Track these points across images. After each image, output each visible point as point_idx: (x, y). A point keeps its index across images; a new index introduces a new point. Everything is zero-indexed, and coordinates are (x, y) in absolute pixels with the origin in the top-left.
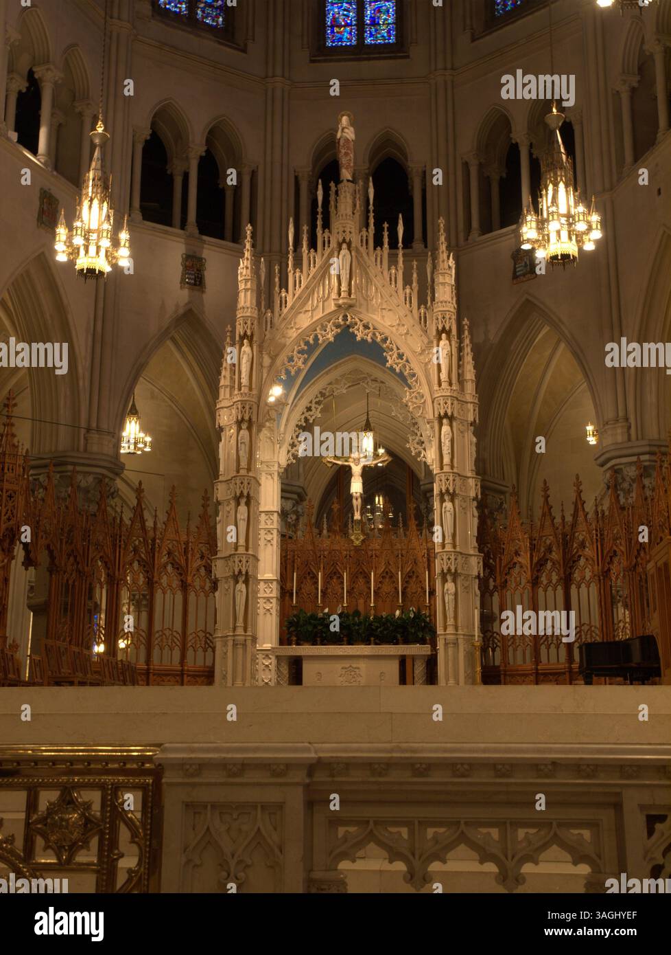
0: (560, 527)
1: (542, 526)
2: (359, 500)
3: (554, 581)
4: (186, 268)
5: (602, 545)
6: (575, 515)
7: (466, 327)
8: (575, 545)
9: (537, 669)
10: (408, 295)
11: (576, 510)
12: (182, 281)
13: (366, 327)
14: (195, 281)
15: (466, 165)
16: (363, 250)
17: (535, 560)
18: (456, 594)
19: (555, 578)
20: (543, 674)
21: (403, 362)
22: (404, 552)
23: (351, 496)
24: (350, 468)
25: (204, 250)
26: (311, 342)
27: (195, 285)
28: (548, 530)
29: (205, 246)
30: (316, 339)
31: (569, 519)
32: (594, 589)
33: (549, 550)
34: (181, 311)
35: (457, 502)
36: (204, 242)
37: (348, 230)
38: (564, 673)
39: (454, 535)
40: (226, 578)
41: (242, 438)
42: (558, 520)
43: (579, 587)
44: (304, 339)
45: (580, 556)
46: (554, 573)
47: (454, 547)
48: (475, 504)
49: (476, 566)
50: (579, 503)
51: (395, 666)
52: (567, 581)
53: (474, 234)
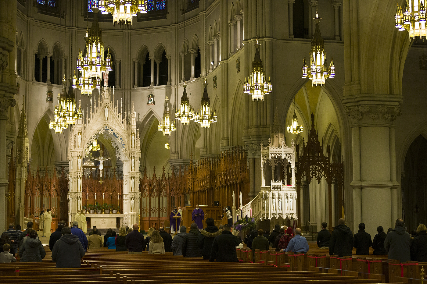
0: (158, 180)
1: (153, 179)
2: (102, 171)
3: (156, 195)
4: (48, 96)
5: (169, 187)
6: (162, 177)
7: (138, 131)
8: (162, 186)
9: (150, 219)
10: (119, 116)
11: (163, 176)
12: (47, 100)
13: (112, 130)
14: (51, 99)
15: (134, 62)
16: (111, 108)
17: (151, 189)
18: (134, 203)
19: (156, 194)
20: (151, 220)
21: (122, 140)
22: (112, 184)
23: (99, 170)
24: (99, 161)
25: (53, 89)
26: (97, 134)
27: (51, 101)
28: (155, 180)
29: (53, 87)
30: (98, 133)
31: (161, 178)
32: (167, 198)
33: (155, 186)
34: (47, 110)
35: (135, 179)
36: (53, 86)
37: (108, 103)
38: (157, 220)
39: (134, 188)
40: (75, 198)
41: (79, 161)
42: (158, 178)
43: (162, 197)
44: (95, 133)
45: (163, 189)
46: (156, 193)
47: (134, 191)
48: (139, 179)
49: (139, 195)
50: (164, 174)
51: (115, 220)
52: (159, 195)
53: (136, 86)
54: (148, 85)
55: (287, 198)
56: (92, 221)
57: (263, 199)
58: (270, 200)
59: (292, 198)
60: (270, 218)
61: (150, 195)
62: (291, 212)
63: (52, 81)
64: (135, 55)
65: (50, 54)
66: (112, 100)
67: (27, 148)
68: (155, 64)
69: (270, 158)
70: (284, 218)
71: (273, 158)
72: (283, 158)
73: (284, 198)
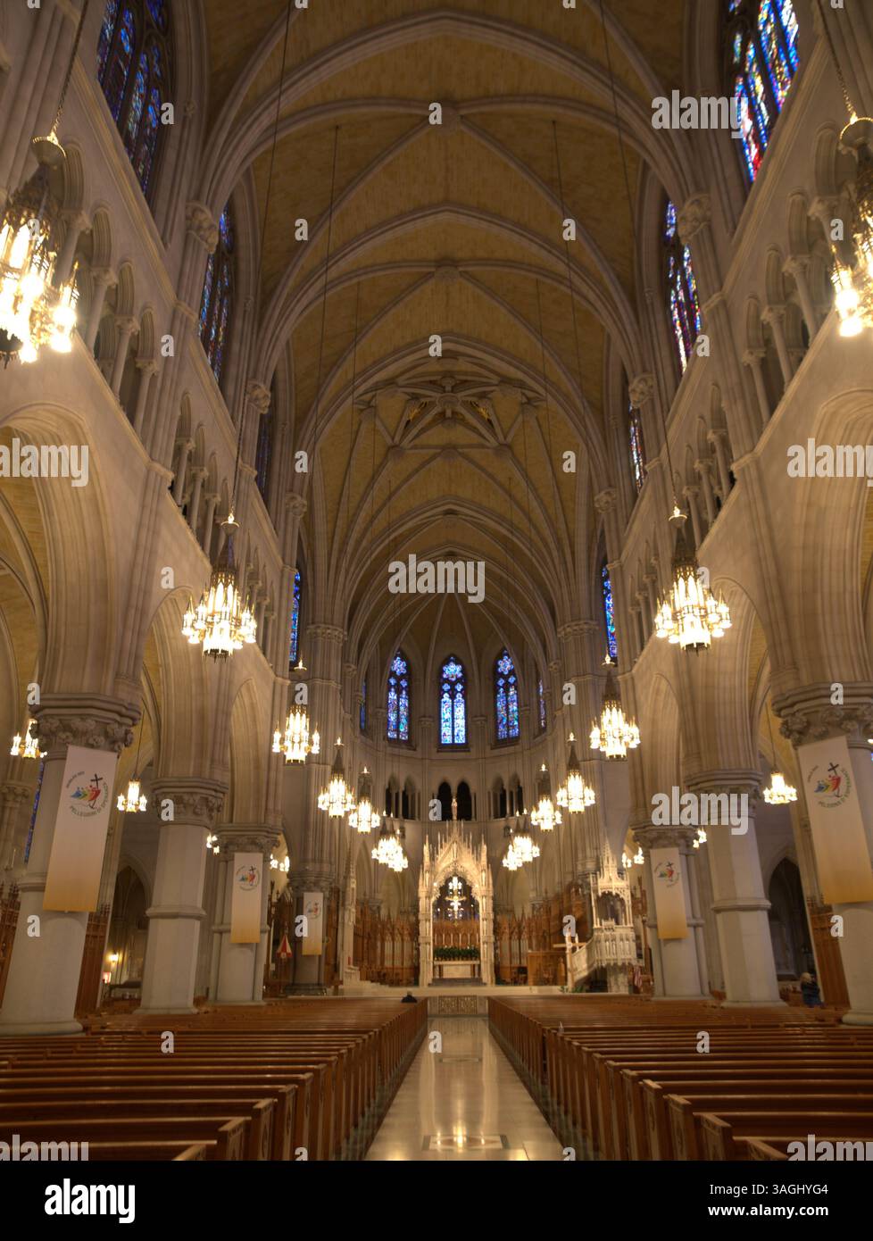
0: (518, 922)
1: (512, 921)
4: (400, 831)
5: (529, 928)
6: (522, 918)
12: (399, 836)
13: (461, 867)
14: (403, 835)
16: (460, 843)
17: (510, 932)
21: (474, 878)
25: (405, 824)
28: (514, 922)
31: (520, 919)
33: (514, 928)
37: (455, 837)
42: (517, 919)
44: (444, 870)
49: (492, 939)
50: (523, 914)
51: (469, 968)
52: (519, 939)
53: (492, 817)
54: (504, 816)
55: (622, 940)
56: (445, 969)
57: (596, 942)
58: (603, 942)
59: (628, 940)
60: (604, 965)
61: (510, 938)
62: (628, 957)
63: (406, 816)
64: (490, 785)
65: (402, 788)
66: (460, 835)
67: (353, 889)
68: (511, 793)
69: (600, 894)
70: (620, 964)
71: (604, 894)
72: (614, 893)
73: (618, 939)
